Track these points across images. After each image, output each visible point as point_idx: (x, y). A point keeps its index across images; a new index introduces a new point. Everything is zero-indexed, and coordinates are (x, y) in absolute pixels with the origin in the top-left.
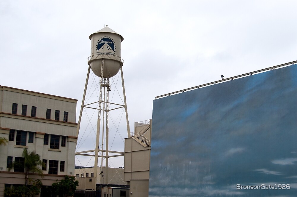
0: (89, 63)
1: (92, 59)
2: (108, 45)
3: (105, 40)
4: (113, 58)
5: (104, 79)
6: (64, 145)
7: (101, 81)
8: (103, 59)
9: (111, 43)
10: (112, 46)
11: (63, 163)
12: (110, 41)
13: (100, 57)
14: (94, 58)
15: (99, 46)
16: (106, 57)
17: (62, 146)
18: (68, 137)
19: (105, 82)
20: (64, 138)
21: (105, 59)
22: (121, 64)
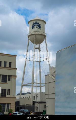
0: (28, 37)
1: (30, 34)
2: (37, 26)
3: (35, 23)
4: (40, 33)
5: (36, 45)
6: (9, 80)
7: (35, 46)
8: (35, 34)
9: (39, 25)
10: (39, 27)
11: (9, 90)
12: (39, 24)
13: (33, 33)
14: (31, 34)
15: (33, 27)
16: (36, 33)
17: (8, 81)
18: (11, 76)
19: (37, 47)
20: (10, 76)
21: (36, 34)
22: (45, 36)
